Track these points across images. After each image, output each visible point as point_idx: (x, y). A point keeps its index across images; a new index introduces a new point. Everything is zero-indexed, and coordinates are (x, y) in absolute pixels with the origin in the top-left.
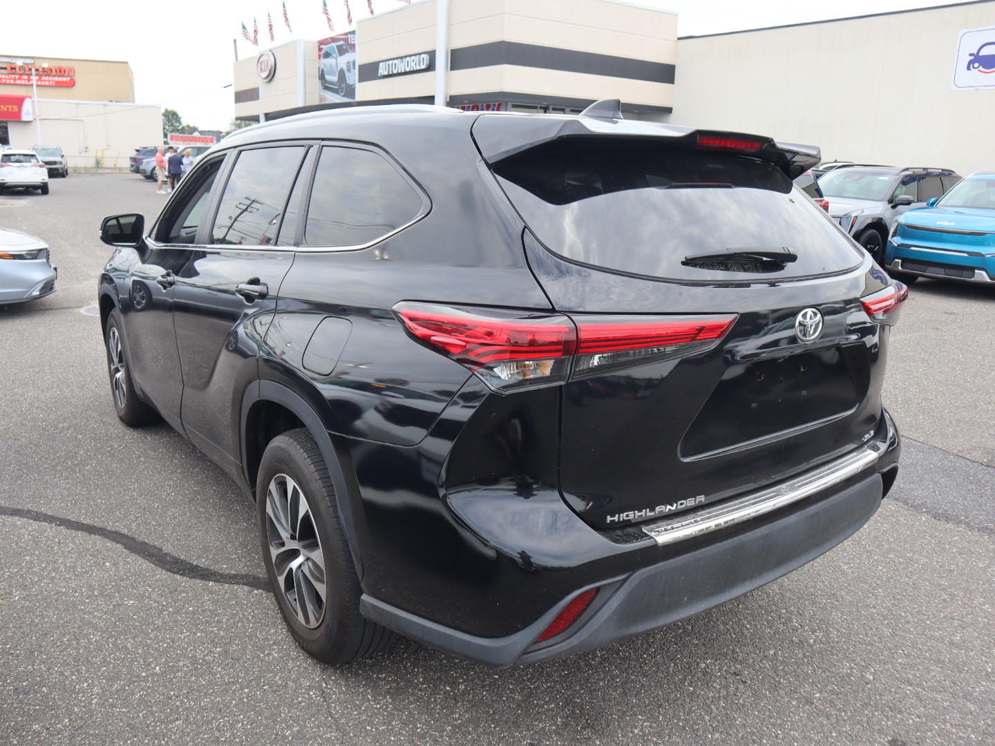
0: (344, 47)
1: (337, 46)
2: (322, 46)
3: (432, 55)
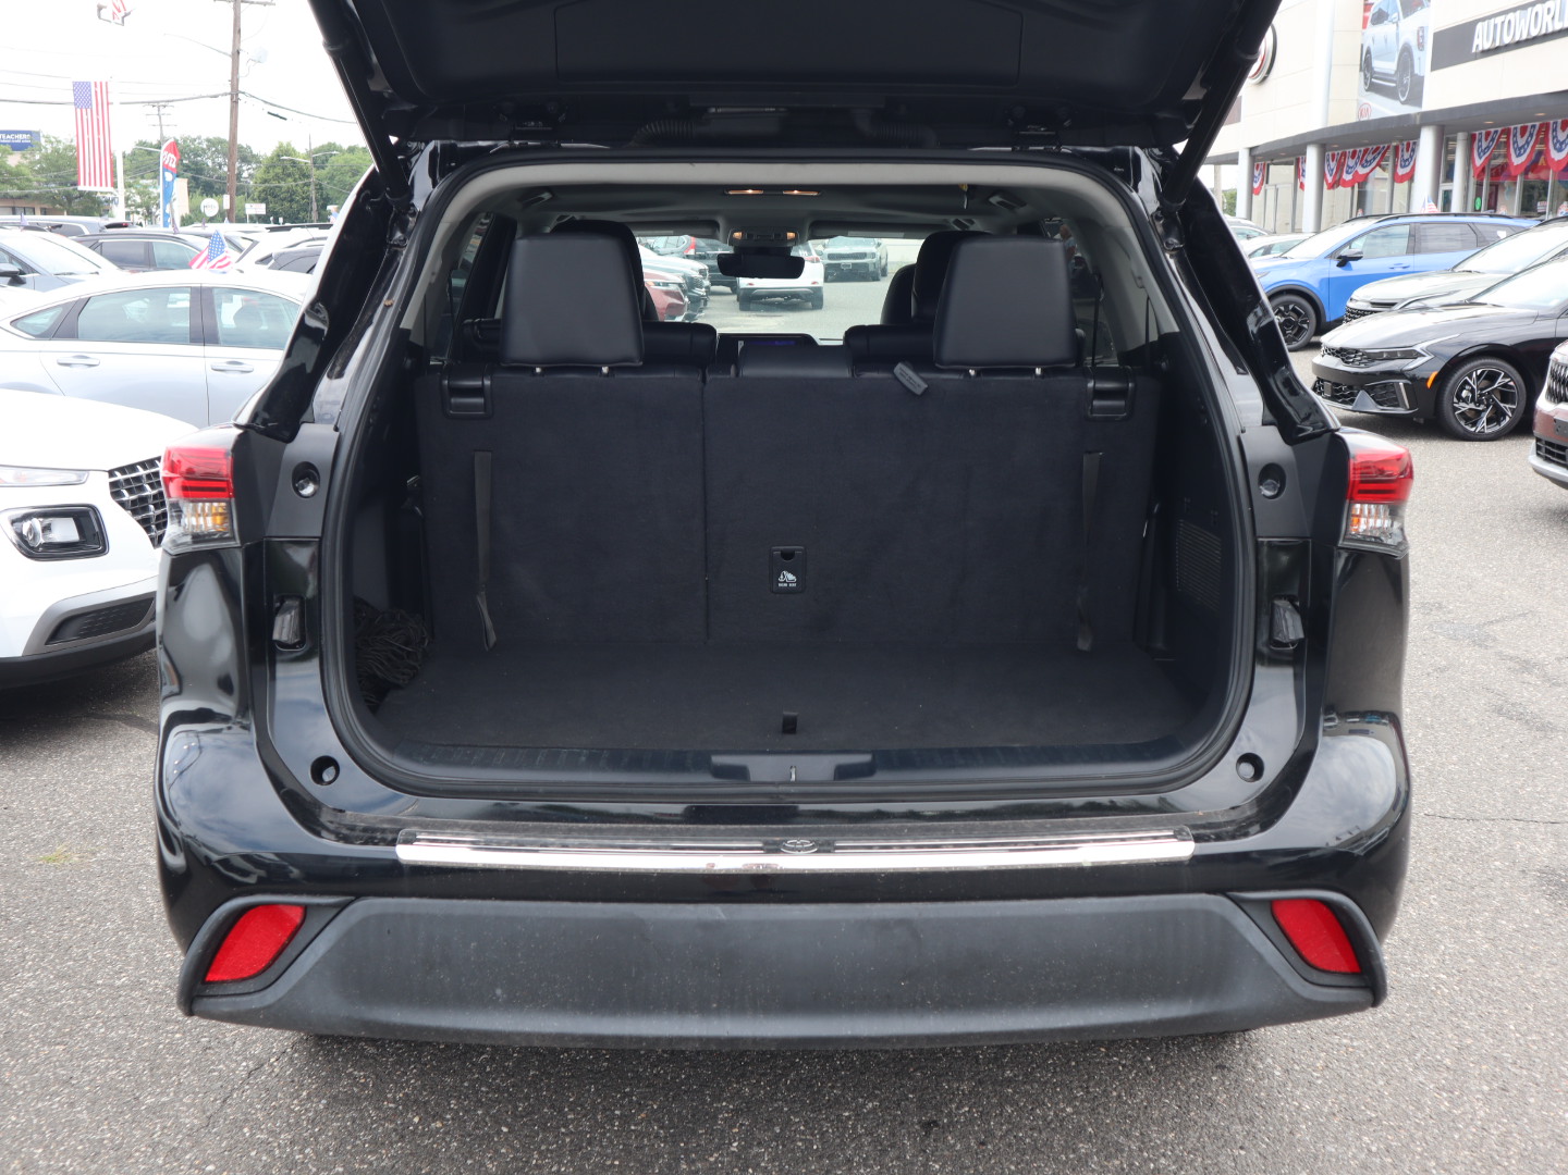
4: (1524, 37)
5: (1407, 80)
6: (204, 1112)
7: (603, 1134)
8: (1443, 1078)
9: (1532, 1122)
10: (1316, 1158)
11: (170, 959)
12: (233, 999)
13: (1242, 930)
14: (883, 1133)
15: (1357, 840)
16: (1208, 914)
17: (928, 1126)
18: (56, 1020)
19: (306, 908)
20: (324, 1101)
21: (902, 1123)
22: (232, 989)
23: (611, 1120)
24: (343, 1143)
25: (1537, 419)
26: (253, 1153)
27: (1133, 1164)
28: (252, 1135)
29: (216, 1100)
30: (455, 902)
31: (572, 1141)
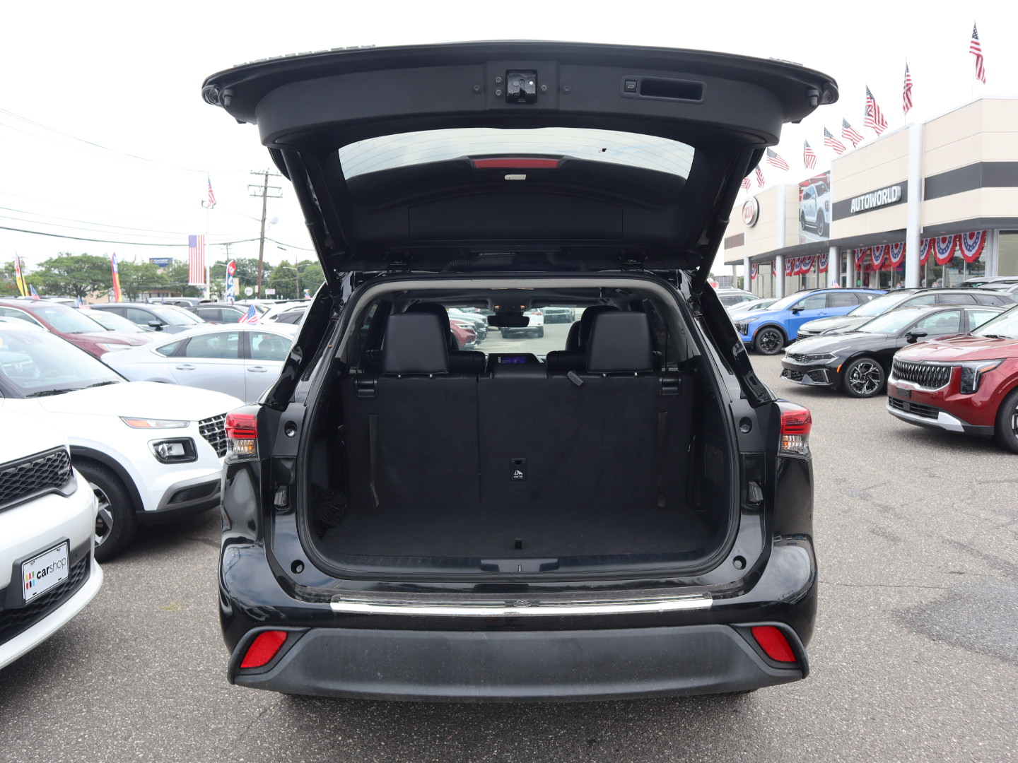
0: (823, 187)
1: (816, 186)
2: (802, 188)
3: (904, 186)
4: (874, 206)
5: (822, 225)
6: (239, 732)
7: (431, 746)
8: (844, 714)
9: (886, 734)
10: (781, 755)
11: (224, 657)
12: (253, 676)
13: (737, 642)
14: (568, 746)
15: (792, 597)
16: (720, 634)
17: (590, 742)
18: (170, 686)
19: (288, 633)
20: (296, 729)
21: (578, 741)
22: (253, 671)
23: (435, 739)
24: (305, 749)
25: (889, 387)
26: (262, 753)
27: (691, 760)
28: (262, 744)
29: (244, 727)
30: (358, 630)
31: (415, 750)
